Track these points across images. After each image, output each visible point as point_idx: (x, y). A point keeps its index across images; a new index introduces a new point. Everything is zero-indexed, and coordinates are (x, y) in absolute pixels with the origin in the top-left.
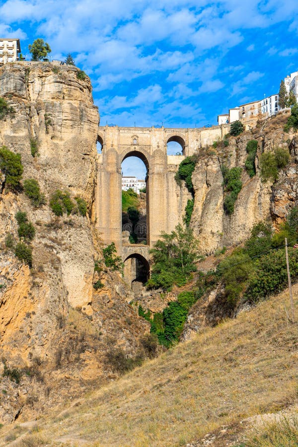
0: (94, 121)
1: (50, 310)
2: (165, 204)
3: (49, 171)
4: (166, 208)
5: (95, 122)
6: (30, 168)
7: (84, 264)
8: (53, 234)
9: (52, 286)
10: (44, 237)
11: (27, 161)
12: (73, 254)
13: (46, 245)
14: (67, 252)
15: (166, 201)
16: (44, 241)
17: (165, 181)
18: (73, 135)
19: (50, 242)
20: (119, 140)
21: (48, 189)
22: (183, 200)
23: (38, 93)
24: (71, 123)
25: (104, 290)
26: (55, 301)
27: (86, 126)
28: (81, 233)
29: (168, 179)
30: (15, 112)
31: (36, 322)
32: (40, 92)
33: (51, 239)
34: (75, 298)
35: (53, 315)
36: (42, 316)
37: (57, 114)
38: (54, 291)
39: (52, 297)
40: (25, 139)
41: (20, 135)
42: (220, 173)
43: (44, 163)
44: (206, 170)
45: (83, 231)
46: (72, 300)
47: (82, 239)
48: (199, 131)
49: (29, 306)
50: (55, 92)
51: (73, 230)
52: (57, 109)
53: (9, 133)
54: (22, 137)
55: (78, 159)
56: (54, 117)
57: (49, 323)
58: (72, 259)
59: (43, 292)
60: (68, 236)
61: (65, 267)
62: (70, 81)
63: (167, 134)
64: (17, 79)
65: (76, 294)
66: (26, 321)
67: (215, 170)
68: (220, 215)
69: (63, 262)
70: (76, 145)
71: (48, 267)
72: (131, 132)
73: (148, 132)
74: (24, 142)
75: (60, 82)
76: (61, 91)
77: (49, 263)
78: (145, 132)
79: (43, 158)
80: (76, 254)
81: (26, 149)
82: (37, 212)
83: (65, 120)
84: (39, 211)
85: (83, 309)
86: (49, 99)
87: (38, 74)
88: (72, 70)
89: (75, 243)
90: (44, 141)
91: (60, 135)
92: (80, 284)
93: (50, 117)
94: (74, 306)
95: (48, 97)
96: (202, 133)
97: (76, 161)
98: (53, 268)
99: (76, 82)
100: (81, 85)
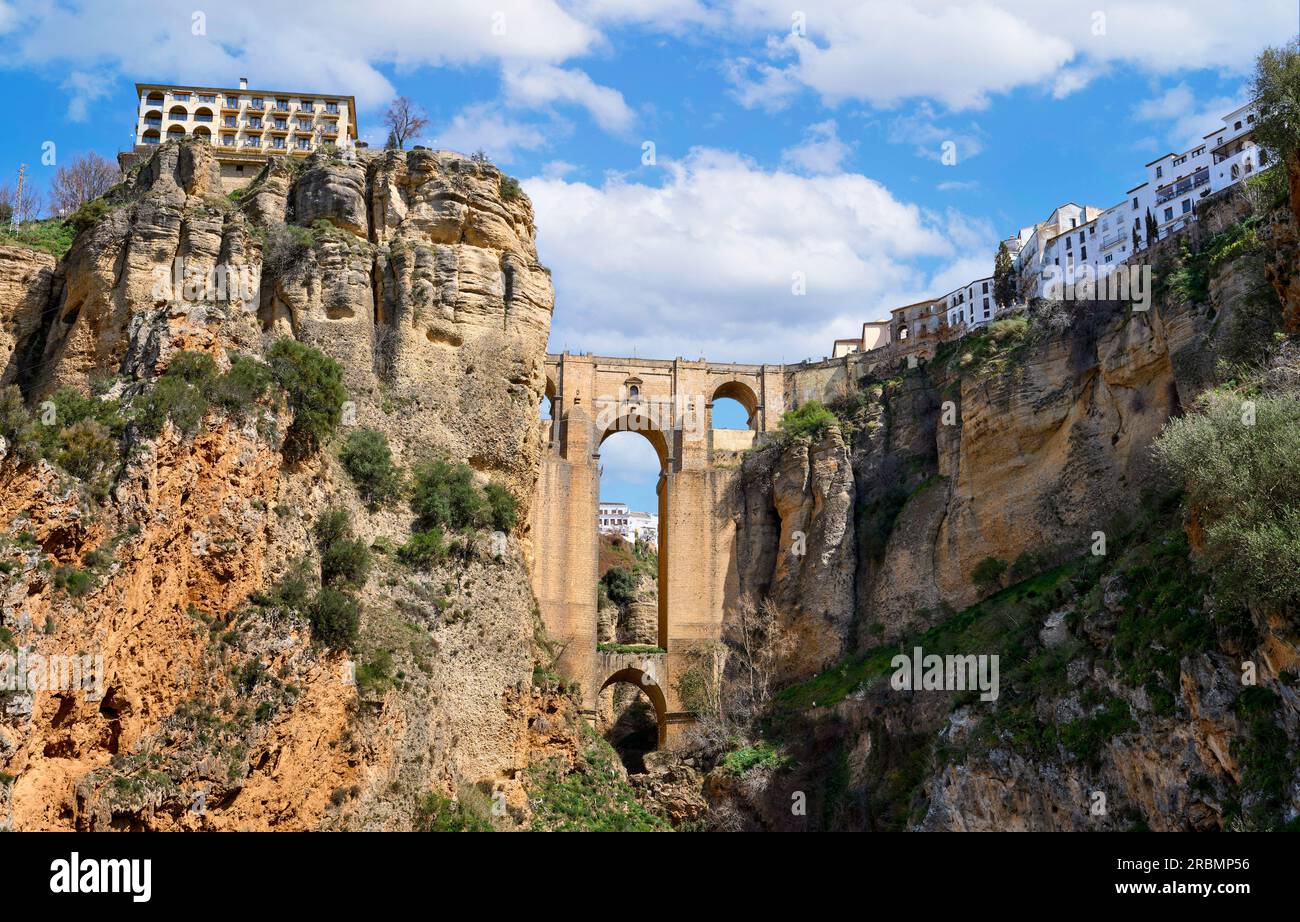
1: (404, 783)
2: (707, 548)
3: (417, 418)
4: (708, 555)
5: (544, 305)
6: (366, 405)
7: (505, 660)
8: (418, 579)
9: (413, 718)
10: (393, 583)
11: (359, 386)
12: (475, 632)
13: (399, 604)
14: (460, 625)
16: (394, 594)
17: (709, 490)
18: (484, 330)
19: (413, 597)
20: (594, 388)
21: (414, 460)
22: (752, 538)
23: (398, 224)
24: (481, 299)
25: (556, 741)
26: (419, 759)
27: (520, 310)
28: (500, 578)
29: (714, 485)
30: (333, 263)
31: (362, 817)
32: (401, 221)
33: (414, 590)
34: (475, 756)
35: (411, 798)
36: (379, 801)
37: (443, 276)
38: (417, 731)
39: (411, 747)
40: (357, 332)
41: (345, 320)
42: (848, 468)
43: (405, 395)
44: (812, 462)
45: (505, 573)
46: (467, 760)
47: (501, 594)
48: (790, 373)
49: (344, 769)
50: (442, 223)
51: (475, 567)
52: (445, 262)
53: (316, 315)
54: (349, 326)
55: (496, 391)
56: (438, 283)
57: (398, 821)
58: (471, 647)
59: (387, 732)
60: (462, 584)
61: (450, 666)
62: (482, 196)
63: (713, 377)
64: (344, 184)
65: (479, 745)
66: (332, 813)
67: (833, 462)
68: (846, 572)
69: (445, 653)
70: (491, 355)
71: (404, 663)
72: (626, 369)
73: (666, 371)
74: (355, 340)
75: (454, 197)
76: (456, 221)
77: (407, 653)
78: (658, 371)
79: (403, 383)
80: (481, 634)
81: (359, 356)
82: (378, 516)
83: (466, 291)
84: (385, 513)
85: (495, 788)
86: (425, 238)
87: (398, 177)
88: (485, 173)
89: (483, 603)
90: (407, 339)
91: (451, 328)
92: (493, 717)
93: (426, 282)
94: (474, 779)
95: (423, 233)
96: (798, 376)
97: (489, 395)
98: (416, 665)
99: (495, 201)
100: (508, 211)
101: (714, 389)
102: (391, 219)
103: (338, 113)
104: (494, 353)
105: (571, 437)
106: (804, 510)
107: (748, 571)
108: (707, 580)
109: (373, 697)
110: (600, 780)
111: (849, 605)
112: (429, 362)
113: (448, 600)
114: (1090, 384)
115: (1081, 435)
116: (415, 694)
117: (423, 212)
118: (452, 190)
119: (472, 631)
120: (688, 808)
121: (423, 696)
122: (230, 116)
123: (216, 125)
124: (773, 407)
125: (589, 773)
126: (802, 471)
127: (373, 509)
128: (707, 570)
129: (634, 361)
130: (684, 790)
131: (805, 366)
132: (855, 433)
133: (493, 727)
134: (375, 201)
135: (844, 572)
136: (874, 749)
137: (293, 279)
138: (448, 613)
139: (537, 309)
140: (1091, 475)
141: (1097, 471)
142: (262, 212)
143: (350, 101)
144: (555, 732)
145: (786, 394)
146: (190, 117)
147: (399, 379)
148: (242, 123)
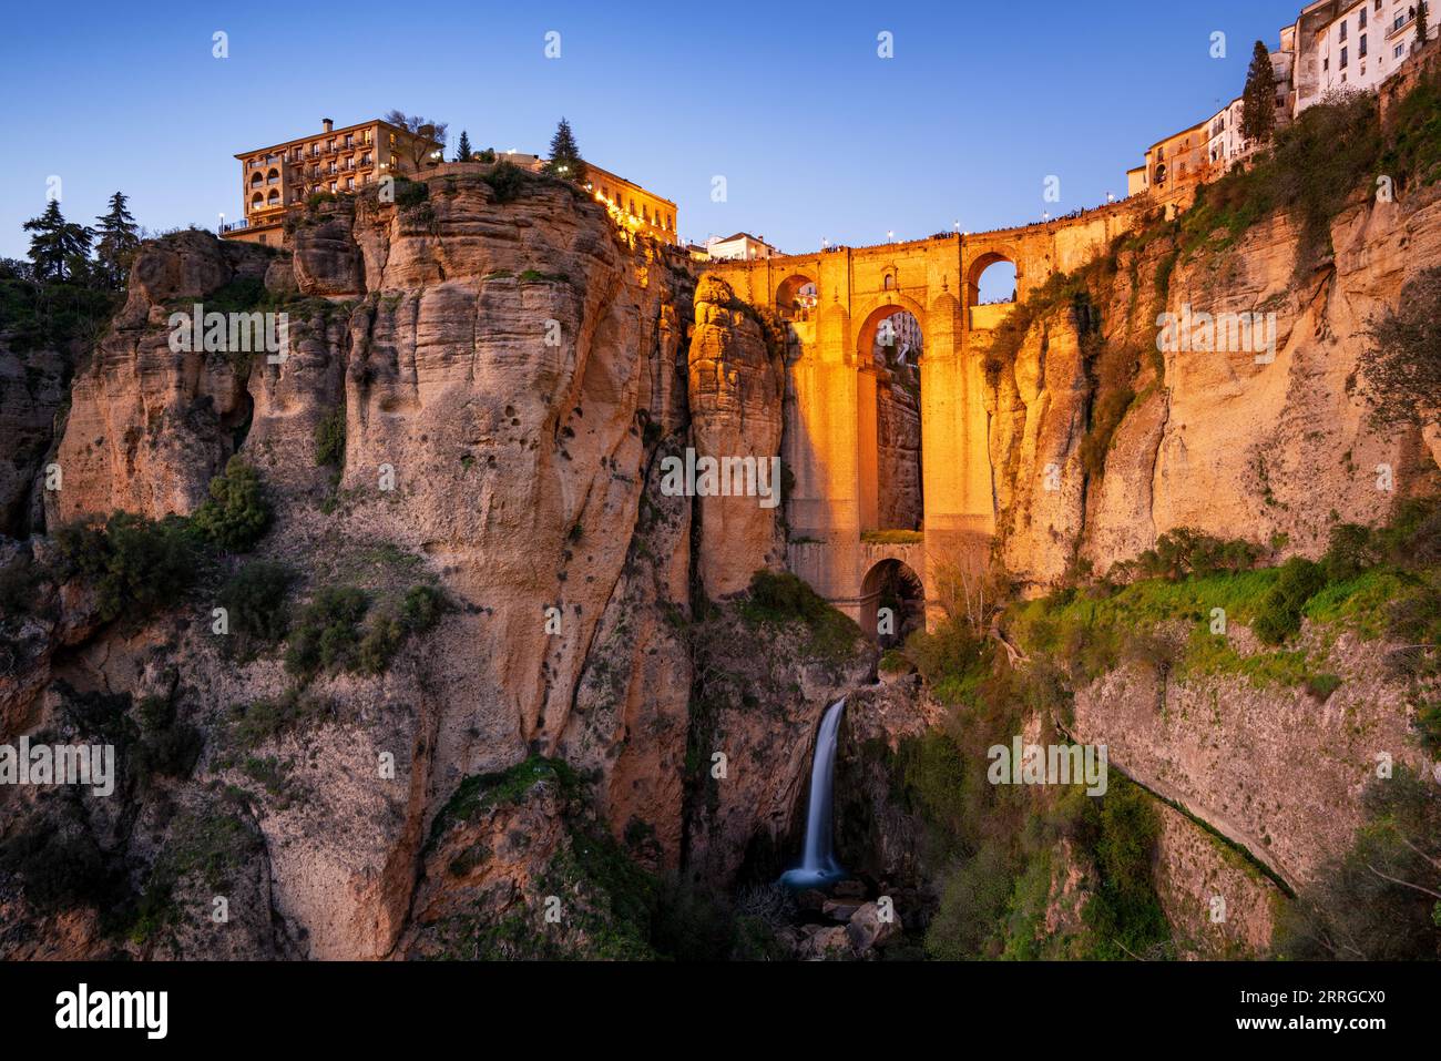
2: (959, 437)
4: (960, 445)
6: (302, 510)
7: (349, 844)
8: (264, 752)
10: (233, 763)
11: (297, 489)
12: (313, 814)
14: (294, 810)
15: (960, 430)
17: (960, 378)
18: (447, 386)
19: (248, 778)
20: (852, 284)
23: (380, 272)
24: (442, 350)
27: (487, 352)
28: (353, 741)
29: (965, 371)
32: (382, 268)
33: (254, 769)
40: (300, 425)
43: (351, 486)
47: (351, 762)
48: (1050, 233)
50: (410, 264)
51: (329, 729)
52: (401, 315)
60: (309, 753)
63: (969, 251)
70: (447, 418)
72: (880, 257)
73: (920, 252)
74: (297, 435)
78: (912, 254)
79: (350, 473)
80: (322, 815)
83: (425, 345)
86: (401, 284)
89: (329, 776)
91: (410, 392)
95: (399, 278)
98: (208, 886)
99: (473, 219)
100: (503, 223)
102: (372, 269)
103: (371, 141)
104: (449, 412)
105: (829, 338)
106: (1040, 405)
108: (960, 471)
111: (1075, 521)
112: (380, 440)
113: (290, 776)
114: (1326, 285)
115: (1302, 370)
119: (310, 813)
123: (281, 186)
124: (1030, 276)
128: (959, 461)
129: (889, 248)
138: (283, 795)
140: (1309, 438)
141: (1315, 435)
146: (264, 182)
147: (346, 469)
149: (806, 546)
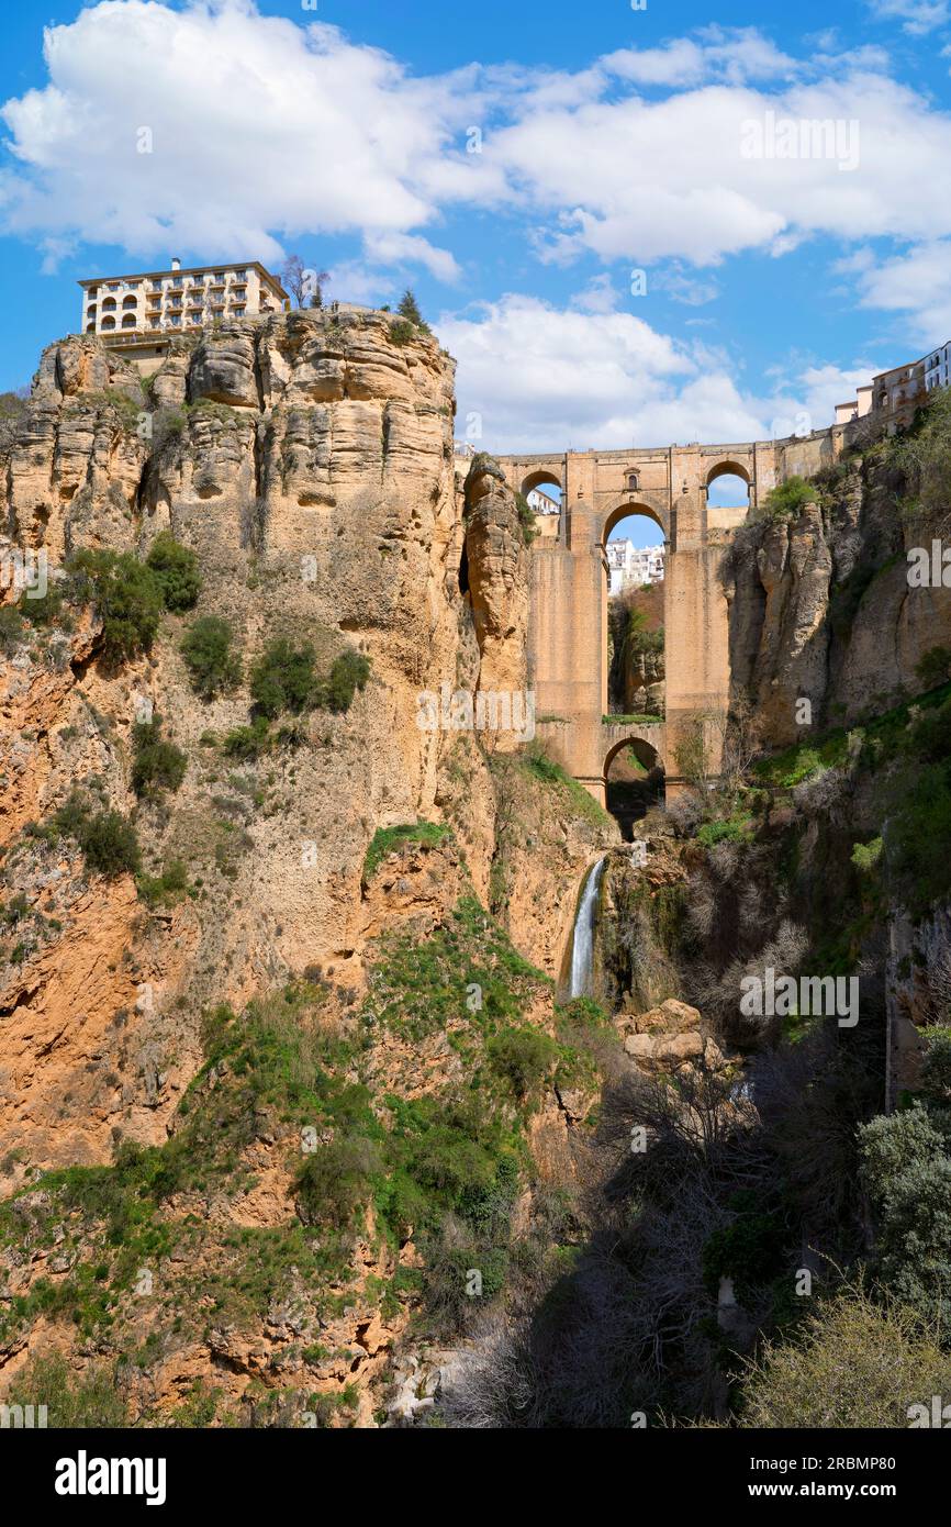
0: (424, 448)
1: (190, 997)
2: (700, 623)
3: (282, 590)
4: (701, 629)
6: (229, 584)
7: (329, 847)
8: (242, 771)
9: (209, 927)
10: (213, 780)
11: (223, 565)
12: (297, 821)
13: (216, 802)
14: (280, 816)
15: (701, 616)
16: (212, 791)
17: (701, 570)
18: (359, 488)
19: (232, 792)
20: (596, 482)
21: (270, 636)
22: (741, 612)
23: (282, 388)
24: (356, 456)
25: (420, 900)
26: (211, 970)
27: (398, 461)
28: (328, 761)
29: (706, 564)
30: (203, 443)
31: (143, 1036)
32: (285, 385)
33: (236, 784)
34: (303, 942)
35: (198, 1012)
36: (163, 1018)
37: (317, 437)
38: (212, 940)
39: (204, 958)
40: (223, 510)
41: (215, 499)
42: (824, 543)
43: (272, 567)
44: (790, 538)
45: (334, 755)
46: (295, 947)
47: (327, 779)
48: (780, 447)
49: (127, 989)
50: (321, 382)
51: (303, 753)
52: (318, 423)
53: (187, 496)
54: (215, 505)
55: (365, 551)
56: (312, 446)
57: (182, 1037)
58: (291, 838)
59: (177, 946)
60: (287, 772)
61: (268, 859)
62: (360, 349)
63: (706, 459)
64: (220, 358)
65: (308, 931)
66: (110, 1036)
67: (809, 538)
68: (819, 649)
69: (263, 849)
70: (363, 513)
71: (205, 869)
72: (624, 460)
73: (662, 458)
74: (221, 518)
75: (328, 355)
76: (334, 378)
77: (209, 858)
78: (654, 459)
79: (272, 554)
80: (304, 823)
81: (225, 535)
82: (214, 706)
83: (339, 450)
84: (222, 701)
85: (325, 971)
86: (307, 399)
87: (278, 341)
88: (366, 323)
89: (308, 790)
90: (275, 510)
91: (325, 490)
92: (318, 904)
93: (299, 447)
94: (300, 965)
95: (304, 395)
96: (788, 450)
97: (357, 556)
98: (218, 870)
99: (377, 351)
100: (397, 357)
101: (708, 470)
102: (275, 385)
103: (246, 280)
104: (366, 509)
105: (574, 530)
106: (784, 587)
107: (739, 643)
108: (700, 654)
109: (162, 911)
110: (465, 936)
111: (821, 681)
112: (299, 530)
113: (271, 790)
116: (213, 901)
117: (302, 374)
118: (324, 349)
119: (293, 821)
120: (666, 875)
121: (223, 902)
122: (155, 299)
123: (140, 312)
124: (764, 483)
125: (453, 929)
126: (780, 548)
127: (209, 699)
128: (700, 644)
129: (632, 452)
130: (663, 860)
131: (794, 440)
132: (835, 506)
133: (320, 913)
134: (261, 368)
135: (816, 649)
136: (820, 836)
137: (168, 464)
138: (267, 805)
139: (421, 457)
142: (158, 396)
143: (257, 266)
144: (418, 893)
145: (777, 469)
146: (119, 307)
147: (268, 552)
148: (165, 303)
149: (552, 725)
